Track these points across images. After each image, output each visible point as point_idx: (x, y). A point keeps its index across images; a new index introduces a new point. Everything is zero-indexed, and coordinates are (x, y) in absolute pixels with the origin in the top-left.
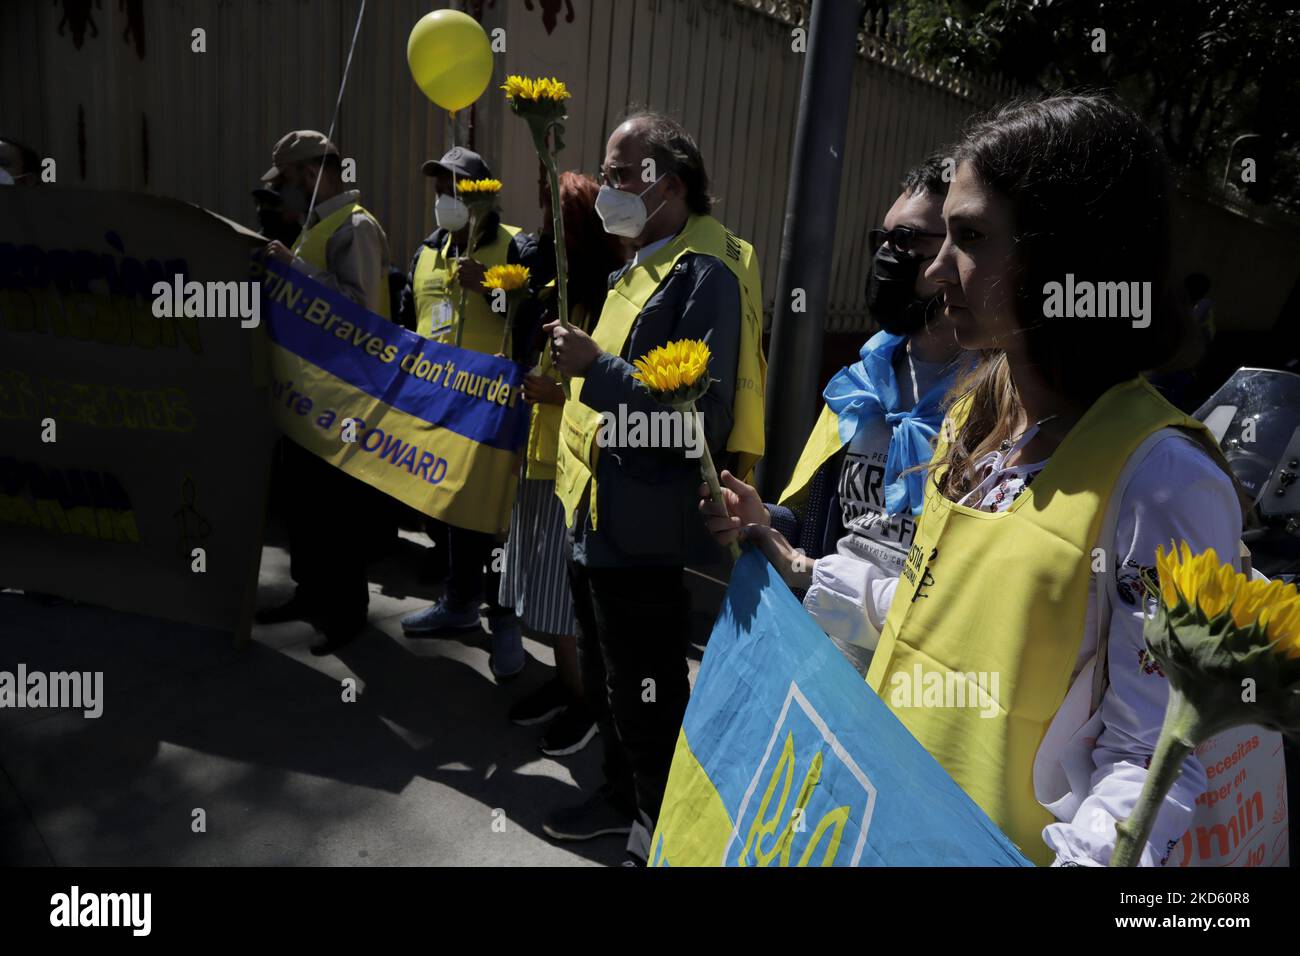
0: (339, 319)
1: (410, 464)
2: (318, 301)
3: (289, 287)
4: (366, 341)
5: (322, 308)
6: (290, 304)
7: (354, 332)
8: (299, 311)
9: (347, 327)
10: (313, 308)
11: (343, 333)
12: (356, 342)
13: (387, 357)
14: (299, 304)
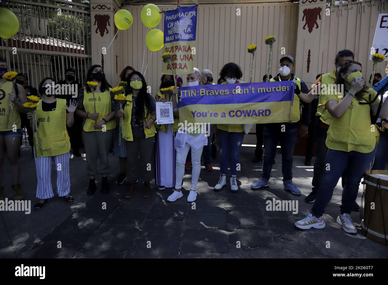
0: (209, 91)
1: (256, 114)
2: (201, 90)
3: (192, 91)
4: (219, 92)
5: (203, 91)
6: (195, 95)
7: (214, 91)
8: (198, 95)
9: (212, 92)
10: (201, 92)
11: (212, 94)
12: (217, 94)
13: (227, 93)
14: (197, 93)
